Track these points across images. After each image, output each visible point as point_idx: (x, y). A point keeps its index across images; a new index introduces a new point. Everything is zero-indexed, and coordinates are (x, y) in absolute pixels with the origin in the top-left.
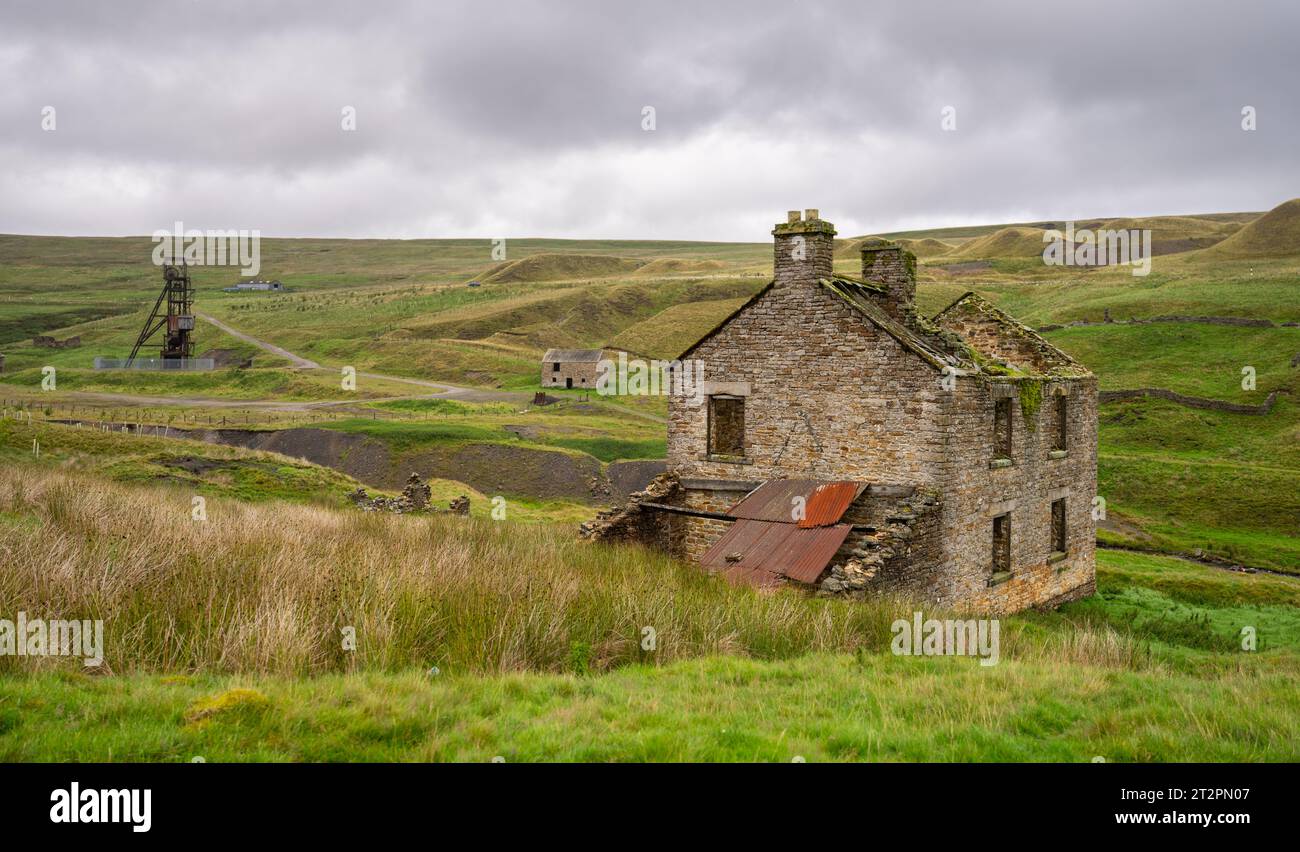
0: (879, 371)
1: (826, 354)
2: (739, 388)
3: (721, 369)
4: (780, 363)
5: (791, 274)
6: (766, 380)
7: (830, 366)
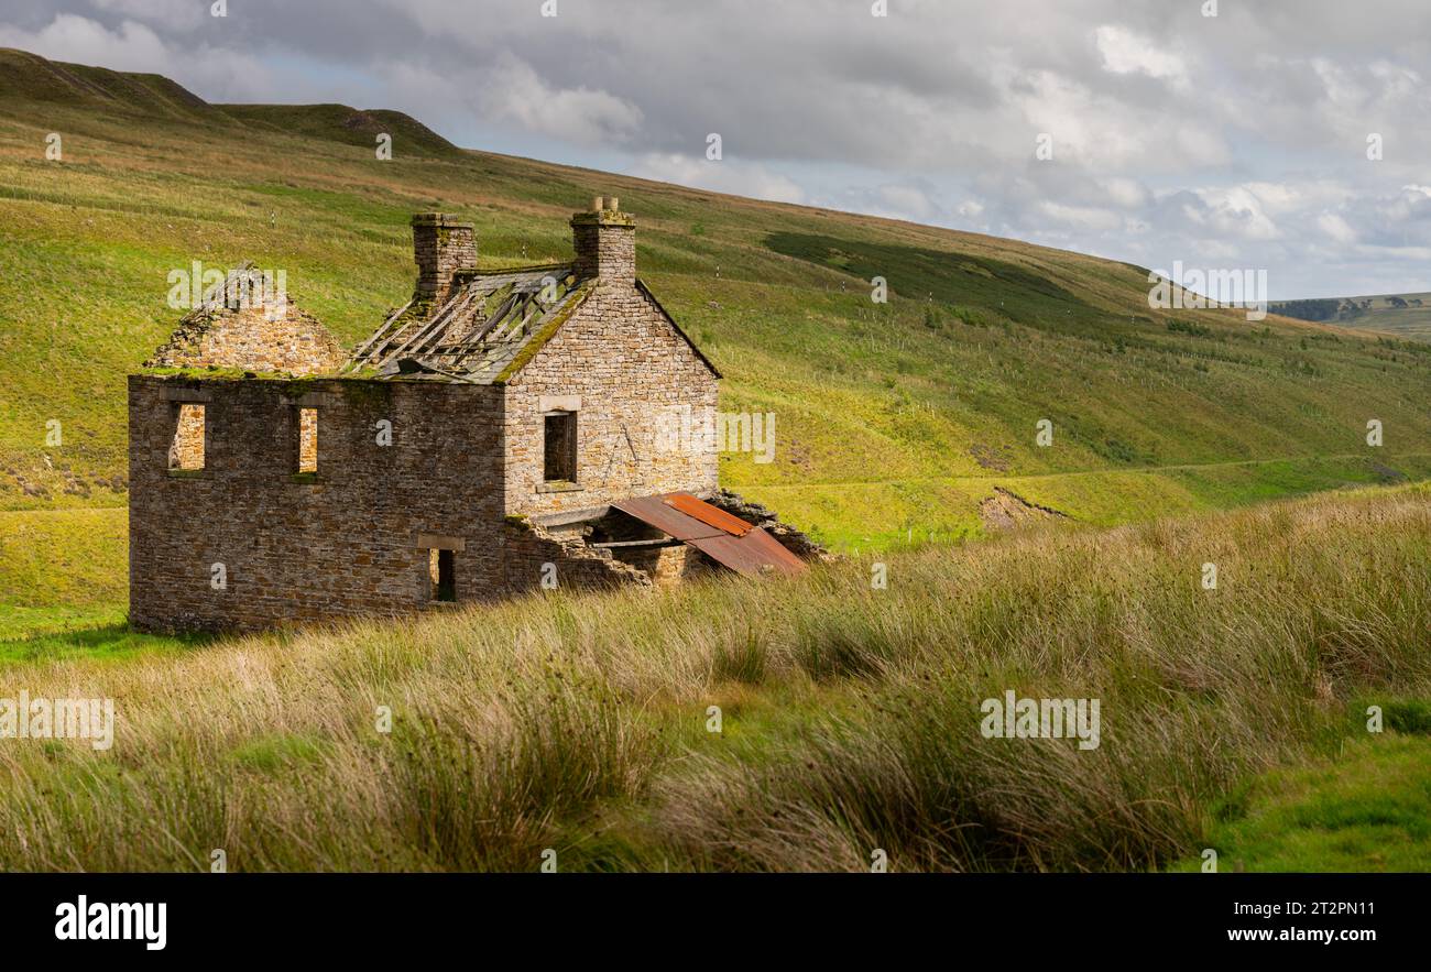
0: (678, 377)
1: (641, 360)
2: (570, 403)
3: (556, 380)
4: (605, 371)
5: (613, 271)
6: (595, 391)
7: (644, 373)
